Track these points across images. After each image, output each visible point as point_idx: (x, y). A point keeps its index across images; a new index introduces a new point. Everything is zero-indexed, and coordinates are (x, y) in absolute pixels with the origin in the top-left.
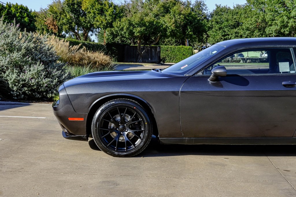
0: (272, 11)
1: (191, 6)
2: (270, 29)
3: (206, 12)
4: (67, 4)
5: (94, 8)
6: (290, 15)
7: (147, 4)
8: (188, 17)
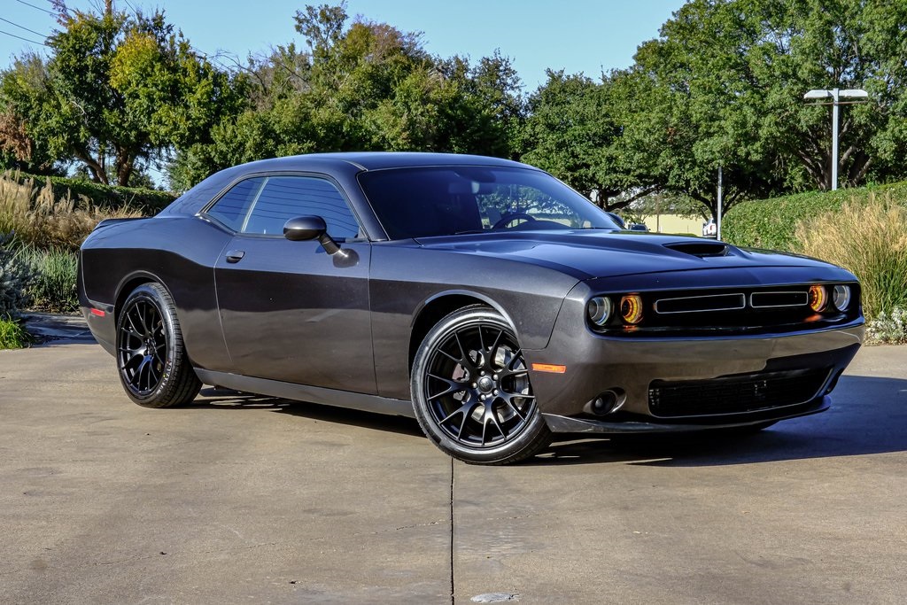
0: (711, 92)
1: (469, 76)
2: (706, 145)
3: (514, 94)
4: (62, 70)
5: (149, 81)
6: (764, 103)
7: (321, 68)
8: (451, 109)
